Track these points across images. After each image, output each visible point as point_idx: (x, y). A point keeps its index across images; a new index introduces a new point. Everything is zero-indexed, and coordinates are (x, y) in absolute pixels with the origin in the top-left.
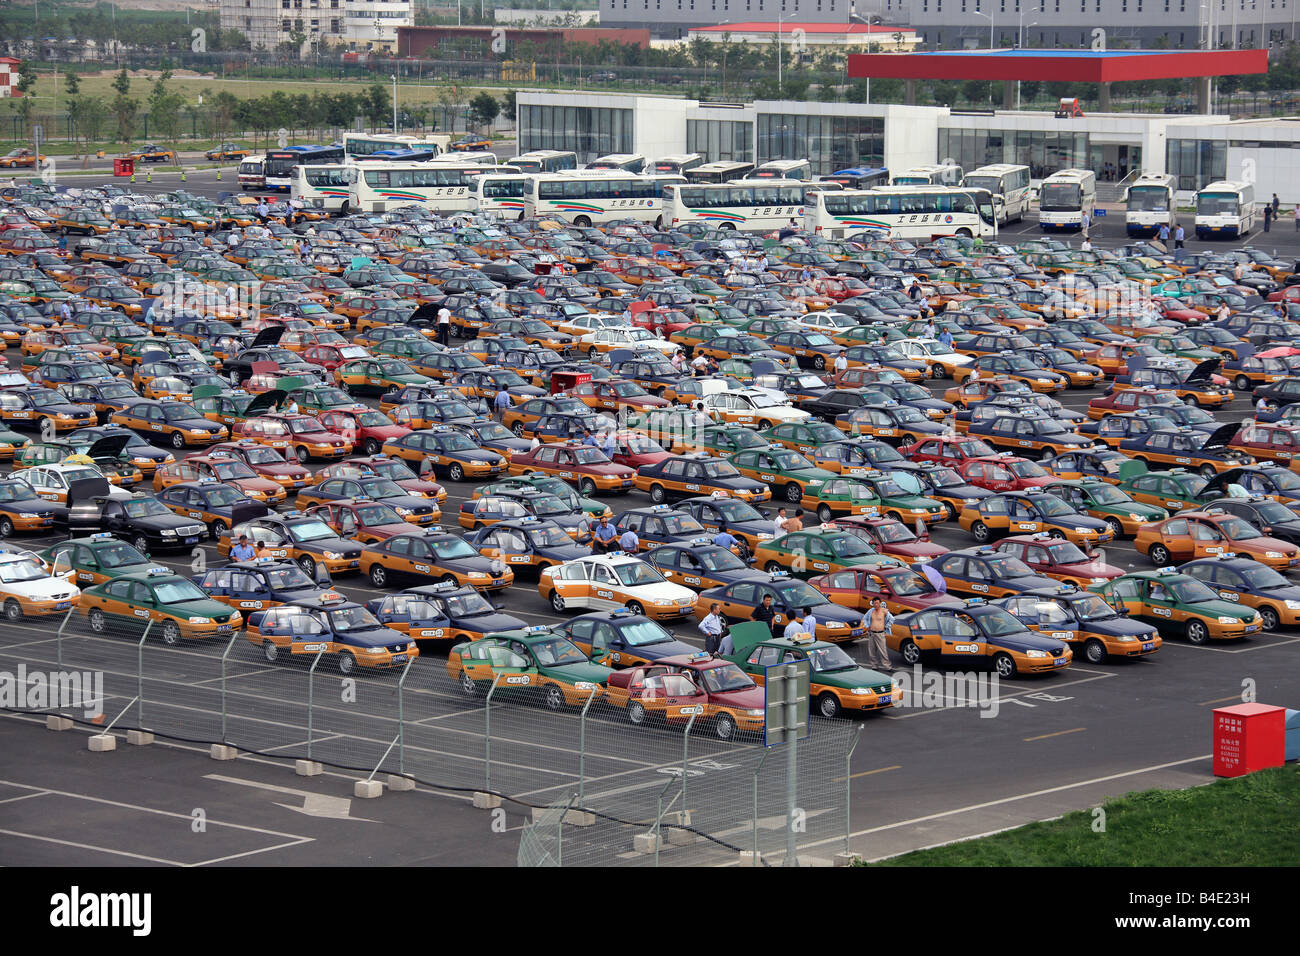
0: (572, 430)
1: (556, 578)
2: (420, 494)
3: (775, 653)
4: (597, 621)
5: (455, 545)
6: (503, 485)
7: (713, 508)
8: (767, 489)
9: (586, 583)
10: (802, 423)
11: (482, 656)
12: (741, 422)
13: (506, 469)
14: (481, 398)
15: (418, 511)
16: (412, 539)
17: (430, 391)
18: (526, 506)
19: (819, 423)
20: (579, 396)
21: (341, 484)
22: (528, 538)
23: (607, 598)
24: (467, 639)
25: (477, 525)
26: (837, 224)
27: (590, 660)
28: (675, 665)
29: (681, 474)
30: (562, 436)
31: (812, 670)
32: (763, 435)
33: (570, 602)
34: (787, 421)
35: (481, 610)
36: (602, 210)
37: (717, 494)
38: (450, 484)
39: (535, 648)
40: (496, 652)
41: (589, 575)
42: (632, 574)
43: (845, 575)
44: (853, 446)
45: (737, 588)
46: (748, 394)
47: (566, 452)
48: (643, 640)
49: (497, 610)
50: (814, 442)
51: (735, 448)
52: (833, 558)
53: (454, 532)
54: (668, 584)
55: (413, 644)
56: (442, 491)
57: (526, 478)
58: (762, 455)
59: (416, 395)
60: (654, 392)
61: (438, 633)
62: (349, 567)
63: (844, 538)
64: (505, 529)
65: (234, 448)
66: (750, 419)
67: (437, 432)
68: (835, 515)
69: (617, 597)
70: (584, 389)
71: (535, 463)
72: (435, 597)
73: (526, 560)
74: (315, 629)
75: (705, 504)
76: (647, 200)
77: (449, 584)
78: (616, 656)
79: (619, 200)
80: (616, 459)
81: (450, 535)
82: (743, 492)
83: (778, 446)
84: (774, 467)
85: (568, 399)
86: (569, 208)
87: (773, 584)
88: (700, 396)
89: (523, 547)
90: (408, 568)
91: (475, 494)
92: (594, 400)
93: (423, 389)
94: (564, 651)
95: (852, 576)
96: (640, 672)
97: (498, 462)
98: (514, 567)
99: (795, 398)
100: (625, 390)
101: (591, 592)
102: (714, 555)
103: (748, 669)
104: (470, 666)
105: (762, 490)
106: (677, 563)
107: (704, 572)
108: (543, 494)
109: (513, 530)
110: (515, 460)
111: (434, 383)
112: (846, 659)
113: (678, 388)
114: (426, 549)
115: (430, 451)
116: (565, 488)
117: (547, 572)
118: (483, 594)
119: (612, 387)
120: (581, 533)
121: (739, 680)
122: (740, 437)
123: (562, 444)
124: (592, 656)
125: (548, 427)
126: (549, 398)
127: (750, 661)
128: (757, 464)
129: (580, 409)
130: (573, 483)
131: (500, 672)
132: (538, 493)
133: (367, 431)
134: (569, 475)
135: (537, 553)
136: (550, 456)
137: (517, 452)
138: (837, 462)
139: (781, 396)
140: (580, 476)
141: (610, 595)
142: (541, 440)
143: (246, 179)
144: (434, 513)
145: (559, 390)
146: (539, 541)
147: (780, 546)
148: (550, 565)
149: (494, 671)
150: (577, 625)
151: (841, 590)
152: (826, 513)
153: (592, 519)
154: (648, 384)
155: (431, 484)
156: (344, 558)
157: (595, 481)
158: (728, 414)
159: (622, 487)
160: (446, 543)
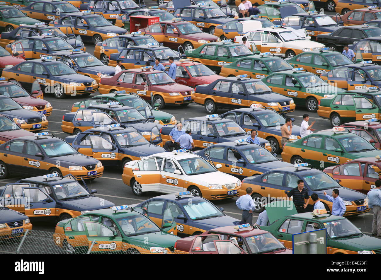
0: (146, 59)
1: (136, 170)
2: (32, 108)
3: (299, 225)
4: (166, 201)
5: (59, 146)
6: (95, 101)
7: (251, 116)
8: (292, 102)
9: (158, 173)
10: (318, 52)
11: (80, 229)
12: (272, 52)
13: (97, 89)
14: (77, 35)
15: (30, 120)
16: (26, 141)
17: (38, 30)
18: (112, 116)
19: (331, 52)
20: (150, 33)
22: (114, 140)
23: (173, 184)
24: (69, 216)
25: (75, 131)
27: (161, 230)
28: (225, 234)
29: (227, 91)
30: (138, 63)
31: (327, 237)
32: (289, 61)
33: (146, 188)
34: (306, 51)
35: (79, 194)
37: (255, 106)
38: (54, 100)
39: (120, 222)
40: (91, 225)
41: (160, 167)
42: (192, 166)
43: (351, 166)
44: (357, 69)
45: (270, 176)
46: (277, 31)
47: (142, 76)
48: (200, 215)
49: (91, 194)
50: (328, 66)
51: (268, 72)
52: (342, 153)
53: (59, 136)
54: (219, 173)
55: (28, 221)
56: (48, 106)
57: (112, 95)
58: (288, 76)
59: (28, 33)
60: (206, 30)
61: (47, 212)
63: (350, 138)
64: (96, 133)
66: (279, 50)
67: (44, 61)
68: (344, 121)
69: (181, 183)
70: (155, 28)
71: (119, 85)
72: (44, 185)
73: (112, 156)
75: (245, 113)
77: (54, 175)
78: (181, 227)
80: (179, 81)
81: (55, 138)
82: (273, 105)
83: (300, 70)
84: (297, 85)
85: (142, 36)
87: (298, 173)
88: (240, 33)
89: (110, 147)
90: (24, 164)
91: (74, 108)
92: (162, 37)
93: (32, 29)
94: (141, 224)
95: (357, 166)
96: (199, 239)
97: (90, 83)
98: (104, 162)
99: (313, 33)
100: (184, 29)
101: (161, 180)
102: (253, 151)
103: (280, 237)
104: (71, 236)
105: (288, 103)
106: (225, 158)
107: (245, 164)
108: (125, 107)
109: (103, 134)
110: (104, 82)
111: (40, 24)
112: (353, 229)
113: (224, 27)
114: (37, 149)
115: (39, 76)
116: (142, 102)
117: (128, 165)
118: (80, 182)
119: (175, 26)
120: (154, 136)
121: (273, 244)
122: (271, 63)
123: (138, 70)
124: (163, 228)
125: (128, 57)
126: (128, 35)
127: (281, 230)
128: (284, 84)
129: (152, 43)
130: (147, 99)
131: (94, 241)
132: (121, 107)
134: (144, 92)
135: (121, 151)
136: (129, 79)
137: (104, 76)
138: (345, 81)
139: (302, 32)
140: (152, 94)
141: (176, 182)
142: (122, 67)
144: (43, 122)
145: (136, 30)
146: (122, 142)
147: (302, 144)
148: (131, 160)
149: (90, 240)
150: (151, 204)
151: (348, 177)
152: (336, 120)
153: (161, 126)
154: (203, 25)
155: (40, 100)
157: (164, 97)
158: (262, 46)
159: (184, 101)
160: (52, 145)
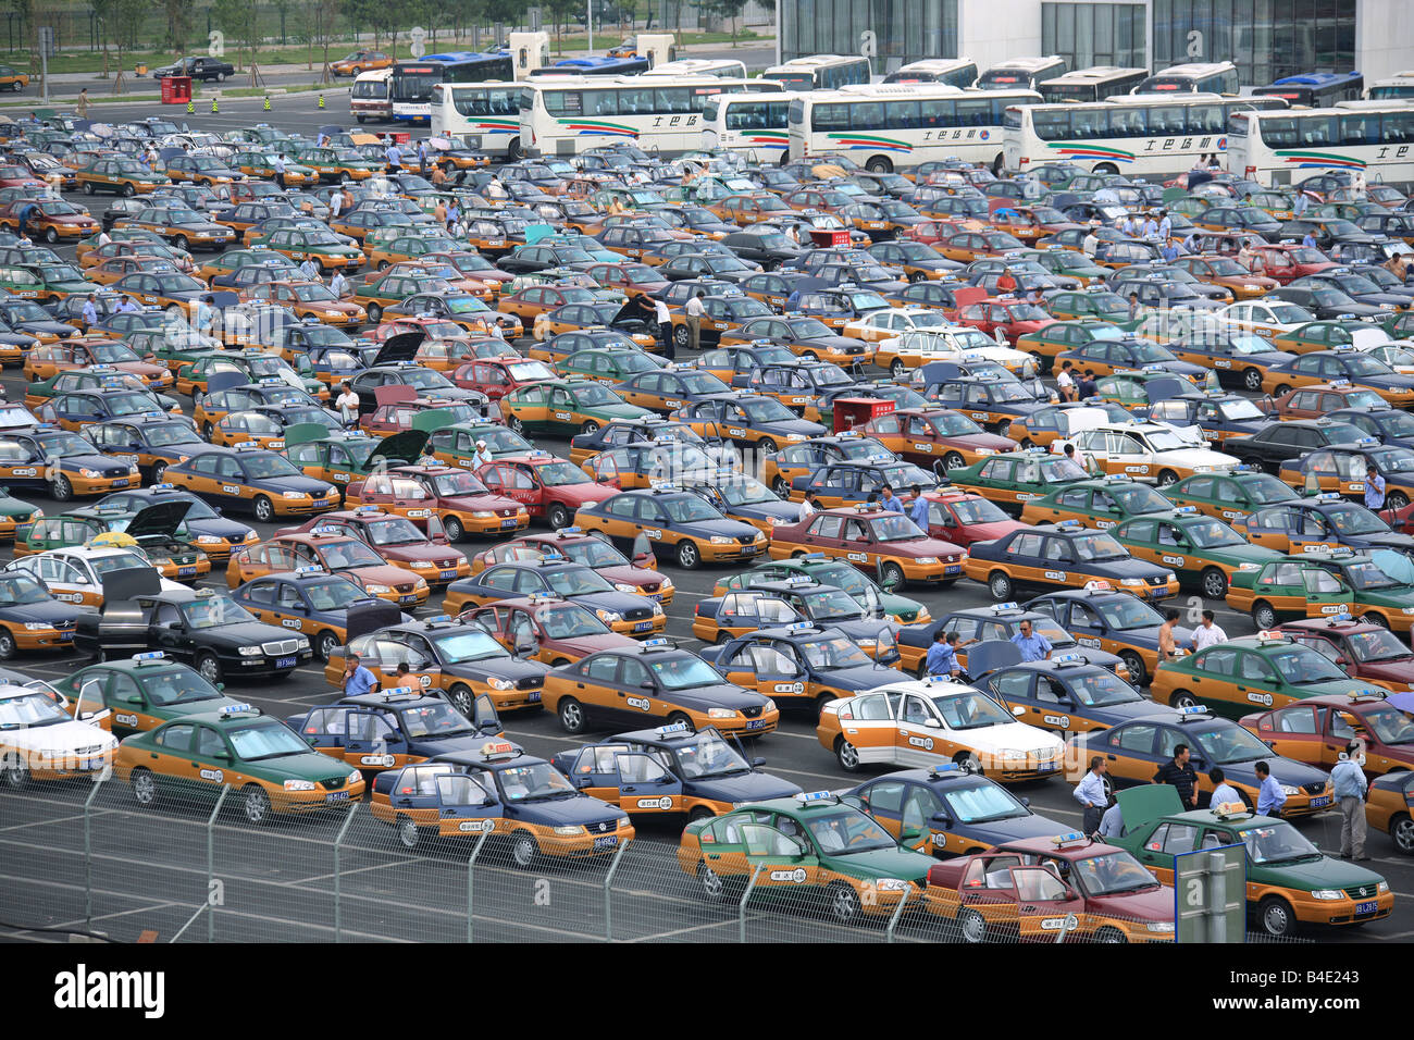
0: (866, 488)
1: (845, 718)
2: (633, 589)
3: (1188, 835)
4: (909, 784)
5: (688, 667)
6: (761, 575)
7: (1086, 607)
8: (1172, 577)
9: (891, 724)
10: (1226, 474)
11: (732, 840)
12: (1130, 474)
13: (765, 550)
14: (725, 440)
15: (630, 614)
16: (621, 658)
18: (796, 607)
19: (1253, 475)
20: (876, 435)
21: (512, 575)
22: (800, 656)
23: (923, 749)
24: (709, 813)
25: (721, 636)
26: (1280, 162)
27: (899, 844)
28: (1032, 853)
29: (1037, 555)
30: (851, 497)
31: (1248, 861)
32: (1166, 493)
33: (867, 755)
34: (1202, 471)
35: (728, 768)
36: (910, 147)
37: (1094, 586)
38: (678, 573)
39: (814, 826)
40: (753, 832)
41: (896, 712)
42: (962, 710)
43: (1298, 713)
44: (1308, 509)
45: (1127, 732)
46: (1141, 429)
47: (858, 522)
48: (981, 814)
49: (754, 767)
50: (1247, 504)
51: (1121, 514)
52: (1278, 685)
53: (687, 647)
54: (1019, 724)
55: (626, 821)
56: (667, 584)
57: (797, 563)
58: (1163, 524)
59: (626, 437)
60: (991, 428)
61: (664, 803)
62: (527, 701)
63: (1296, 653)
64: (764, 641)
65: (348, 521)
66: (1144, 469)
67: (658, 493)
68: (1281, 619)
69: (940, 747)
70: (885, 425)
71: (810, 540)
72: (659, 748)
73: (797, 689)
74: (476, 797)
75: (1074, 601)
76: (979, 129)
77: (679, 728)
78: (940, 839)
79: (936, 131)
80: (933, 533)
81: (680, 652)
82: (1133, 583)
83: (1188, 511)
84: (1183, 543)
85: (859, 440)
86: (859, 145)
87: (1184, 727)
88: (1064, 433)
89: (793, 670)
90: (618, 704)
91: (717, 589)
92: (899, 441)
93: (635, 427)
94: (856, 831)
95: (1309, 714)
96: (977, 864)
97: (752, 538)
98: (779, 701)
99: (1215, 435)
100: (947, 425)
101: (898, 739)
102: (1090, 681)
103: (1148, 860)
104: (714, 853)
105: (1164, 579)
106: (1033, 694)
107: (1074, 707)
108: (823, 587)
109: (777, 643)
110: (779, 535)
111: (652, 418)
112: (1301, 843)
113: (1030, 422)
114: (643, 672)
115: (648, 523)
116: (857, 577)
117: (831, 708)
118: (732, 743)
119: (927, 420)
120: (882, 648)
121: (1133, 875)
122: (1128, 497)
123: (851, 511)
124: (903, 839)
125: (830, 484)
126: (829, 439)
127: (1150, 846)
128: (1156, 539)
129: (878, 455)
130: (868, 570)
131: (761, 863)
132: (814, 587)
133: (550, 492)
134: (862, 558)
135: (814, 678)
136: (832, 529)
137: (781, 523)
138: (1283, 534)
139: (1192, 433)
140: (879, 559)
141: (928, 743)
142: (816, 504)
143: (362, 107)
144: (656, 618)
145: (845, 427)
146: (817, 660)
147: (1194, 667)
148: (836, 698)
149: (752, 862)
150: (878, 790)
151: (1292, 735)
152: (1266, 615)
153: (899, 626)
154: (985, 416)
155: (650, 573)
156: (518, 688)
157: (903, 566)
158: (1109, 461)
159: (945, 575)
160: (674, 665)
